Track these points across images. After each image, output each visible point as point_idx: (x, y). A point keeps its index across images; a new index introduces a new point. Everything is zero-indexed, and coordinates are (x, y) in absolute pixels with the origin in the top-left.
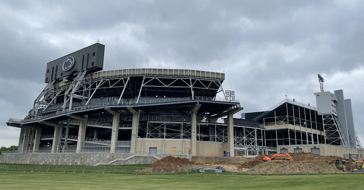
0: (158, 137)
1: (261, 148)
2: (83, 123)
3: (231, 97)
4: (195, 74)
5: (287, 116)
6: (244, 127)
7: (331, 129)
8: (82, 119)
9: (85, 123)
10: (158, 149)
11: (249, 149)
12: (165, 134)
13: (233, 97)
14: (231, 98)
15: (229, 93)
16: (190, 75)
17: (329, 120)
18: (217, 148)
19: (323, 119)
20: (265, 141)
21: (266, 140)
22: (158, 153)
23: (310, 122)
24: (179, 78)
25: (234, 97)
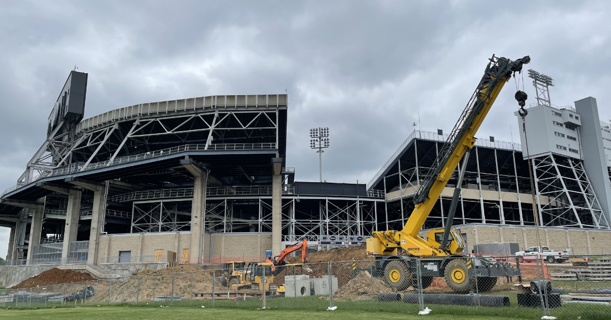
0: (148, 231)
1: (355, 240)
2: (36, 213)
3: (322, 140)
4: (226, 103)
5: (417, 168)
6: (327, 198)
7: (551, 188)
8: (33, 206)
9: (42, 213)
10: (132, 254)
11: (322, 243)
12: (160, 223)
13: (325, 140)
14: (323, 142)
15: (319, 132)
16: (214, 106)
17: (545, 169)
18: (259, 244)
19: (535, 168)
20: (387, 224)
21: (389, 223)
22: (131, 260)
23: (497, 176)
24: (197, 114)
25: (328, 140)
